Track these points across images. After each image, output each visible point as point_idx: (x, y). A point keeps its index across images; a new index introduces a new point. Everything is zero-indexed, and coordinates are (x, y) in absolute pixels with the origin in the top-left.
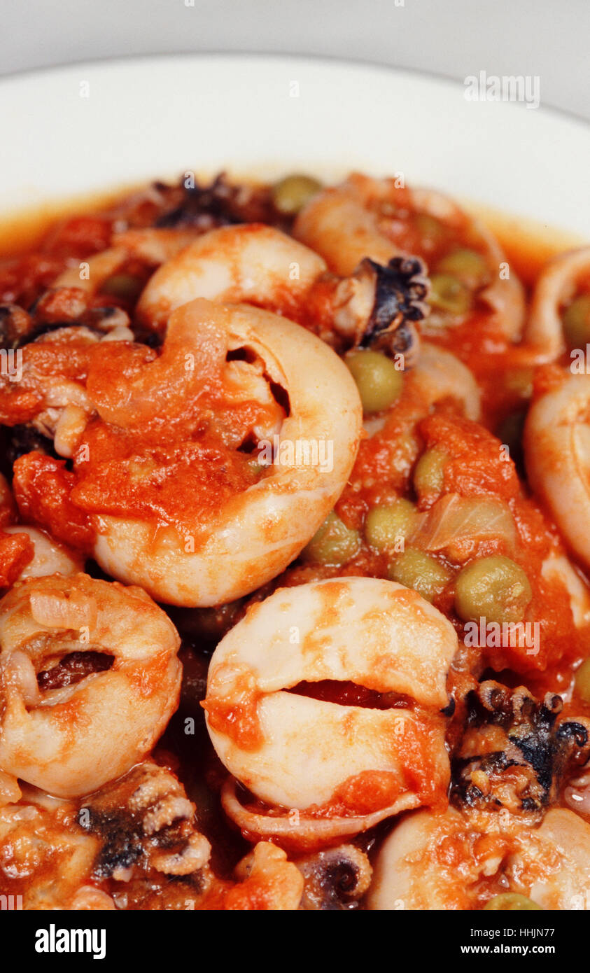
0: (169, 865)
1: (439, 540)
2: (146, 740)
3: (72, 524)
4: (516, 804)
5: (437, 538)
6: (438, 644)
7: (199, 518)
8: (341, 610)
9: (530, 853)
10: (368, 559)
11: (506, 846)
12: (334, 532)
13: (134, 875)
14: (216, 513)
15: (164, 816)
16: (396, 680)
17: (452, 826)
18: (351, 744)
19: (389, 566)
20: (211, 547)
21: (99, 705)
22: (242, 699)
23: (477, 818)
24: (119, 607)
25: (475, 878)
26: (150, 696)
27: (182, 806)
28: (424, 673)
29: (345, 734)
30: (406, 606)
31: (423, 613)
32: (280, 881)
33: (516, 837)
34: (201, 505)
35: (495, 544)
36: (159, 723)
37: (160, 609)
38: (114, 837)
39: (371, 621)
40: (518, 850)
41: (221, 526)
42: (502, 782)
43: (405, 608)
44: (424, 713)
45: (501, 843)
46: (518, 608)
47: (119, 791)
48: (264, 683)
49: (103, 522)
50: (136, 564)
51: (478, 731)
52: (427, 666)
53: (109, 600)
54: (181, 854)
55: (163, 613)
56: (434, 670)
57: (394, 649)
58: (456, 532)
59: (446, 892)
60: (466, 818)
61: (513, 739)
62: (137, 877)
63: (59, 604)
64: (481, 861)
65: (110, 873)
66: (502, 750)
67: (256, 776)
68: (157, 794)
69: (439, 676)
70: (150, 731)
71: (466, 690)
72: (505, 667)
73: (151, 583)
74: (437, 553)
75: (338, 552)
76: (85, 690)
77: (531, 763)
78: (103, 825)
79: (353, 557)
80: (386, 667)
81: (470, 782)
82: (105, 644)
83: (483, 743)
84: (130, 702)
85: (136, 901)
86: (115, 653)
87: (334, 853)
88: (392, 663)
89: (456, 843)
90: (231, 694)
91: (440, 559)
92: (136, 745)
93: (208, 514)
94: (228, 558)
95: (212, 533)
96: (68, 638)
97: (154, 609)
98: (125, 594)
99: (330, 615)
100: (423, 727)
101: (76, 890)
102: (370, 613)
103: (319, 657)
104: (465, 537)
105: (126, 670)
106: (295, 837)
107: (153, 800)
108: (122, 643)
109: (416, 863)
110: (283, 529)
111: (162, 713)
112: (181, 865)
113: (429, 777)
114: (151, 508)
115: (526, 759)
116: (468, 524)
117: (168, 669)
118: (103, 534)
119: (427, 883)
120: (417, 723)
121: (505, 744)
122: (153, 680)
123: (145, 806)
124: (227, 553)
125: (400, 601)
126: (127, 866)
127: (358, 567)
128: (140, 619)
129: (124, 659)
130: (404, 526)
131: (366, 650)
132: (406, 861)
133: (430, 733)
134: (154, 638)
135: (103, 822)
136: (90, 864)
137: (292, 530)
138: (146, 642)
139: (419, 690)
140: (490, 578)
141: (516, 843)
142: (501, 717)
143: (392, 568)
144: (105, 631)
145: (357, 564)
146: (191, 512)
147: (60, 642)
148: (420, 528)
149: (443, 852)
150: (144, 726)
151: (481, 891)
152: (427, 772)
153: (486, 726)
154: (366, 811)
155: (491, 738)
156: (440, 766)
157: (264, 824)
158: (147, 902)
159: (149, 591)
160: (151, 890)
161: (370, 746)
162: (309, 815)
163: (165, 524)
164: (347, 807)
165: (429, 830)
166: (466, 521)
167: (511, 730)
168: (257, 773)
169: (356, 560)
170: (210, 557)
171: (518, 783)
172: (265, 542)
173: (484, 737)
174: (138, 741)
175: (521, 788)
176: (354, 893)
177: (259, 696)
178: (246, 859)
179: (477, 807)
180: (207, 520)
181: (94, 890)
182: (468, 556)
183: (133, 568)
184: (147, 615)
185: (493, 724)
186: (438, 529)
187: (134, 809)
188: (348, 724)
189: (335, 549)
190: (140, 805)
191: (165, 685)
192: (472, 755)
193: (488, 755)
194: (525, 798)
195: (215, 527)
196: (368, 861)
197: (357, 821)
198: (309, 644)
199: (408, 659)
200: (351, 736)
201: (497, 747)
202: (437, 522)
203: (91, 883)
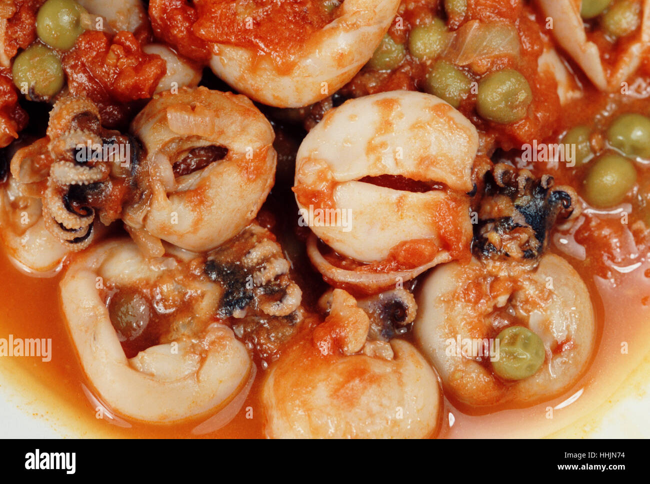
0: (273, 309)
1: (464, 58)
2: (252, 211)
3: (193, 47)
4: (520, 255)
5: (463, 56)
6: (465, 146)
7: (289, 51)
8: (394, 121)
9: (530, 290)
10: (411, 66)
11: (513, 286)
12: (386, 47)
13: (248, 313)
14: (301, 46)
15: (268, 275)
16: (435, 173)
17: (474, 273)
18: (402, 218)
19: (427, 76)
20: (298, 72)
21: (219, 190)
22: (323, 187)
23: (492, 266)
24: (231, 115)
25: (490, 310)
26: (255, 180)
27: (281, 266)
28: (455, 168)
29: (398, 211)
30: (442, 118)
31: (454, 123)
32: (352, 322)
33: (520, 279)
34: (290, 41)
35: (506, 61)
36: (262, 198)
37: (260, 113)
38: (233, 286)
39: (416, 130)
40: (521, 288)
41: (306, 57)
42: (510, 239)
43: (441, 120)
44: (454, 195)
45: (509, 284)
46: (523, 108)
47: (234, 249)
48: (339, 176)
49: (216, 48)
50: (242, 78)
51: (492, 199)
52: (457, 163)
53: (223, 109)
54: (281, 301)
55: (262, 115)
56: (462, 166)
57: (433, 151)
58: (477, 52)
59: (470, 323)
60: (484, 266)
61: (518, 207)
62: (250, 314)
63: (187, 117)
64: (495, 297)
65: (231, 313)
66: (510, 215)
67: (333, 239)
68: (263, 257)
69: (466, 171)
70: (254, 205)
71: (484, 171)
72: (512, 147)
73: (253, 93)
74: (463, 67)
75: (389, 62)
76: (208, 178)
77: (531, 225)
78: (224, 276)
79: (400, 64)
80: (428, 167)
81: (487, 239)
82: (221, 142)
83: (496, 208)
84: (241, 186)
85: (249, 330)
86: (228, 147)
87: (390, 294)
88: (433, 162)
89: (478, 285)
90: (314, 183)
91: (465, 70)
92: (246, 215)
93: (295, 48)
94: (310, 79)
95: (299, 62)
96: (194, 139)
97: (256, 113)
98: (234, 103)
99: (386, 126)
100: (453, 204)
101: (207, 326)
102: (416, 124)
103: (379, 159)
104: (484, 56)
105: (237, 161)
106: (362, 286)
107: (260, 261)
108: (233, 141)
109: (448, 302)
110: (351, 58)
111: (263, 191)
112: (282, 309)
113: (458, 240)
114: (252, 41)
115: (528, 222)
116: (486, 45)
117: (267, 159)
118: (216, 54)
119: (456, 317)
120: (449, 202)
121: (512, 211)
122: (257, 169)
123: (254, 265)
124: (309, 76)
125: (437, 114)
126: (242, 308)
127: (403, 72)
128: (246, 122)
129: (235, 152)
130: (438, 43)
131: (413, 152)
132: (441, 300)
133: (459, 208)
134: (257, 137)
135: (224, 273)
136: (216, 305)
137: (357, 57)
138: (251, 141)
139: (451, 180)
140: (502, 90)
141: (519, 284)
142: (509, 189)
143: (430, 77)
144: (221, 133)
145: (403, 71)
146: (282, 46)
147: (189, 142)
148: (450, 45)
149: (468, 293)
150: (251, 202)
151: (495, 319)
152: (457, 238)
153: (498, 195)
154: (413, 267)
155: (502, 205)
156: (466, 231)
157: (339, 275)
158: (257, 331)
159: (251, 98)
160: (260, 323)
161: (416, 220)
162: (372, 269)
163: (263, 53)
164: (399, 264)
165: (458, 276)
166: (485, 44)
167: (517, 200)
168: (333, 236)
169: (402, 66)
170: (298, 79)
171: (521, 239)
172: (338, 68)
173: (496, 205)
174: (247, 212)
175: (523, 242)
176: (405, 323)
177: (334, 184)
178: (326, 296)
179: (492, 258)
180: (295, 52)
181: (220, 326)
182: (486, 70)
183: (239, 80)
184: (251, 119)
185: (504, 194)
186: (464, 48)
187: (246, 266)
188: (399, 203)
189: (387, 59)
190: (250, 264)
191: (266, 171)
192: (488, 218)
193: (500, 219)
194: (526, 250)
195: (300, 57)
196: (414, 299)
197: (407, 274)
198: (371, 148)
199: (443, 158)
200: (402, 212)
201: (506, 213)
202: (463, 42)
203: (217, 320)
